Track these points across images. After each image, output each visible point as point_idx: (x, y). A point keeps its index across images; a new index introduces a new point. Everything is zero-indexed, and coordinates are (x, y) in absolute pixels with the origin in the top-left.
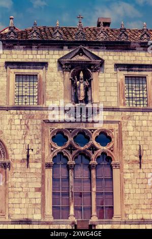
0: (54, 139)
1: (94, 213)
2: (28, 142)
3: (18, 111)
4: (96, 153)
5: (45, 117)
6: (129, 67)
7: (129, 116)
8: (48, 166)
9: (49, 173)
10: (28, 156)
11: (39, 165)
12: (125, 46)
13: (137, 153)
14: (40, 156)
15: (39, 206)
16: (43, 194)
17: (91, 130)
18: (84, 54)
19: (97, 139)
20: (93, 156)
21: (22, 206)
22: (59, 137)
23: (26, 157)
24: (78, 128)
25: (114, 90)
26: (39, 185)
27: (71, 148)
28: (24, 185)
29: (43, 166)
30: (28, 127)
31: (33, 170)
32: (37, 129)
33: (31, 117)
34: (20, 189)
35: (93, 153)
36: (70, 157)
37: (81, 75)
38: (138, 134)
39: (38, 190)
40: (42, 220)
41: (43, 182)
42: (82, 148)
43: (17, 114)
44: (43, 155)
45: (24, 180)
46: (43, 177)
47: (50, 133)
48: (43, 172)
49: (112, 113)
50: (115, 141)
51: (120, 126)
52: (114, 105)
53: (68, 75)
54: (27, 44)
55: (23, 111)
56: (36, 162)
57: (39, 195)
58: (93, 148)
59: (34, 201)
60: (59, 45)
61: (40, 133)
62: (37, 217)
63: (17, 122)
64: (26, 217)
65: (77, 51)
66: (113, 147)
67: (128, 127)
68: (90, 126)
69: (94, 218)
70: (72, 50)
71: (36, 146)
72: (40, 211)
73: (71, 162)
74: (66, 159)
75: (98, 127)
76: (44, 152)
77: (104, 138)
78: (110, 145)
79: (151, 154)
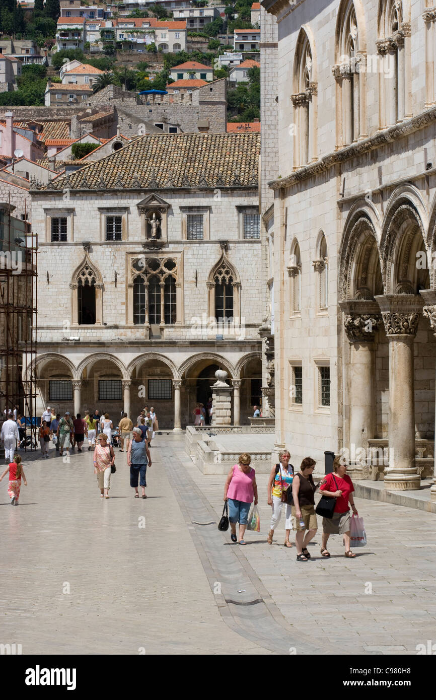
0: (134, 266)
1: (162, 320)
2: (115, 268)
3: (109, 246)
4: (164, 275)
5: (128, 249)
6: (191, 208)
7: (189, 247)
8: (130, 286)
9: (131, 291)
10: (116, 279)
11: (124, 286)
13: (194, 275)
14: (124, 279)
15: (125, 315)
16: (127, 306)
17: (160, 258)
18: (155, 199)
19: (166, 265)
20: (162, 278)
21: (112, 315)
22: (137, 265)
23: (114, 280)
24: (151, 257)
25: (178, 227)
26: (124, 300)
27: (146, 272)
28: (113, 301)
29: (126, 286)
30: (115, 257)
31: (119, 290)
32: (122, 258)
33: (118, 250)
34: (111, 303)
35: (162, 275)
36: (146, 279)
37: (154, 216)
38: (195, 261)
39: (122, 304)
40: (126, 326)
41: (127, 298)
42: (154, 272)
43: (107, 247)
44: (127, 278)
45: (113, 297)
46: (127, 294)
47: (131, 262)
48: (127, 290)
49: (176, 245)
50: (178, 267)
51: (182, 255)
52: (178, 239)
53: (143, 216)
54: (115, 193)
55: (111, 246)
56: (122, 283)
57: (124, 307)
58: (162, 272)
59: (120, 312)
60: (137, 192)
61: (125, 262)
62: (122, 323)
63: (108, 253)
64: (115, 323)
65: (151, 197)
66: (176, 271)
67: (188, 256)
68: (160, 256)
69: (162, 324)
70: (147, 196)
71: (122, 271)
72: (124, 319)
73: (146, 283)
74: (143, 281)
75: (166, 256)
76: (127, 276)
77: (170, 264)
78: (175, 269)
79: (205, 276)
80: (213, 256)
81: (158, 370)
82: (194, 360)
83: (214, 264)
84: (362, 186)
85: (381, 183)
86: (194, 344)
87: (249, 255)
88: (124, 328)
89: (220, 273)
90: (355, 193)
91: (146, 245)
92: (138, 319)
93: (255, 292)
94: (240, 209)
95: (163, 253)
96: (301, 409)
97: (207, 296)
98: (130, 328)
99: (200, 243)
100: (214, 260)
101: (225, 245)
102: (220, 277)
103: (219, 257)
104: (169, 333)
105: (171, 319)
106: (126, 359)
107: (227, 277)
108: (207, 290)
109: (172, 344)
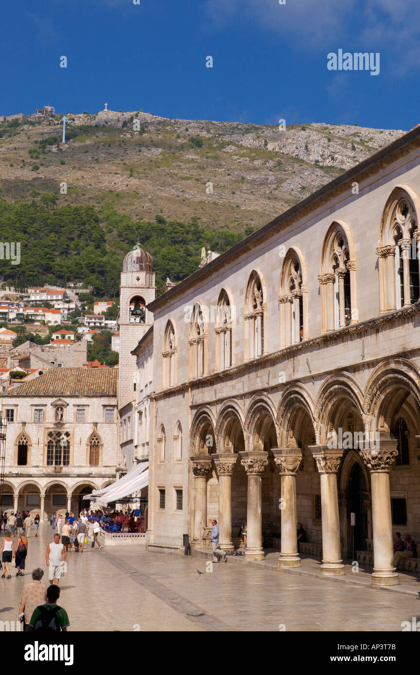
0: (48, 435)
1: (62, 463)
2: (38, 436)
5: (45, 426)
6: (79, 406)
7: (77, 425)
8: (46, 445)
9: (46, 448)
10: (38, 442)
11: (43, 445)
12: (77, 397)
13: (79, 440)
15: (42, 461)
16: (44, 456)
18: (61, 401)
19: (65, 435)
21: (36, 460)
22: (50, 434)
24: (58, 430)
25: (72, 415)
26: (42, 453)
27: (54, 438)
28: (36, 453)
30: (39, 430)
31: (40, 447)
32: (42, 431)
33: (40, 426)
36: (54, 442)
37: (60, 409)
38: (80, 433)
39: (42, 455)
41: (44, 452)
43: (34, 425)
44: (44, 441)
45: (37, 451)
46: (44, 450)
47: (47, 433)
48: (44, 448)
49: (71, 424)
50: (71, 436)
51: (74, 430)
52: (72, 421)
53: (55, 409)
54: (39, 397)
55: (36, 424)
56: (41, 444)
57: (42, 456)
59: (40, 459)
60: (52, 397)
61: (43, 433)
62: (41, 465)
63: (35, 428)
64: (37, 464)
67: (77, 430)
68: (62, 430)
69: (62, 465)
70: (57, 399)
71: (42, 438)
72: (42, 463)
73: (54, 444)
74: (53, 443)
75: (65, 431)
76: (44, 439)
77: (67, 434)
78: (69, 437)
79: (85, 440)
80: (90, 430)
81: (59, 490)
82: (79, 484)
83: (90, 434)
84: (204, 398)
85: (216, 398)
86: (79, 476)
87: (108, 430)
88: (42, 467)
89: (93, 439)
90: (200, 402)
91: (55, 424)
92: (48, 463)
93: (111, 449)
94: (104, 406)
95: (63, 428)
96: (164, 511)
97: (86, 451)
98: (45, 467)
99: (83, 423)
100: (90, 432)
101: (96, 424)
102: (93, 442)
103: (93, 431)
104: (65, 470)
105: (66, 463)
106: (43, 484)
107: (97, 442)
108: (86, 447)
109: (67, 476)
